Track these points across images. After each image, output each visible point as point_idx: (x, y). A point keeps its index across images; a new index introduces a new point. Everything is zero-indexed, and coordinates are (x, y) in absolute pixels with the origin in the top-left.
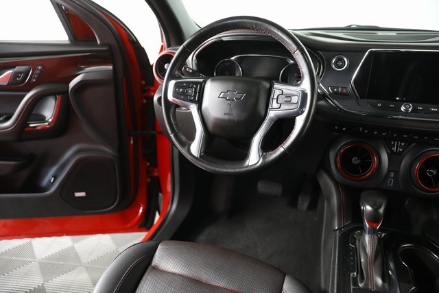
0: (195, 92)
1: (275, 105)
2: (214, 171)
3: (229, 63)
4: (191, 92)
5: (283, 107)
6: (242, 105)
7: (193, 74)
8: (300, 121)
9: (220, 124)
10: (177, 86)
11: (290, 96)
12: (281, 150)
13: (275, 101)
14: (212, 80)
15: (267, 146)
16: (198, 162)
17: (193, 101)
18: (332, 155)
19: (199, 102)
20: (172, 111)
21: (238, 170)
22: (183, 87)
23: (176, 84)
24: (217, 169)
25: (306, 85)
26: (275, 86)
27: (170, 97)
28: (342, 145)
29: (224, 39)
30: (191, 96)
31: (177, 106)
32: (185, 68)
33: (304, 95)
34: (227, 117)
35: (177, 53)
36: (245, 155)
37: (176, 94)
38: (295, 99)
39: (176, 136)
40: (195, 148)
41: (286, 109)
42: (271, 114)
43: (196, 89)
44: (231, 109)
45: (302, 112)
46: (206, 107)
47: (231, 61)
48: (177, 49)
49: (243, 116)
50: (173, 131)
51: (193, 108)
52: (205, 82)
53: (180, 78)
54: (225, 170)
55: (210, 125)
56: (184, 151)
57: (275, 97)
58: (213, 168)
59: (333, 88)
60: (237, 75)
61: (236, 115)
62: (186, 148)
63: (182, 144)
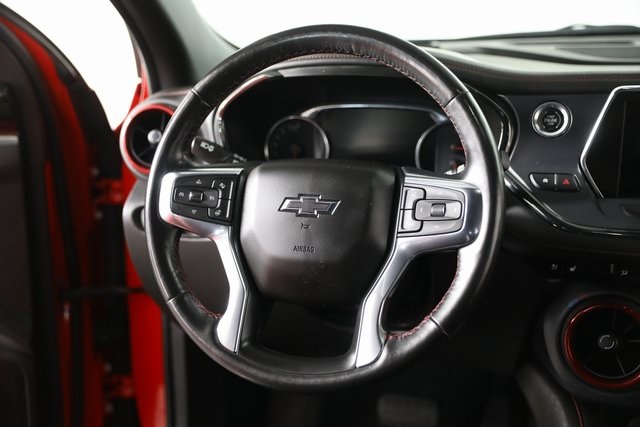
0: (225, 199)
1: (409, 224)
2: (276, 383)
3: (298, 126)
4: (214, 198)
5: (428, 228)
6: (334, 226)
7: (217, 156)
8: (469, 260)
9: (283, 270)
10: (179, 185)
11: (441, 203)
12: (428, 327)
13: (409, 214)
14: (264, 170)
15: (398, 316)
16: (235, 363)
17: (220, 221)
18: (550, 330)
19: (234, 222)
20: (170, 244)
21: (331, 380)
22: (195, 189)
23: (178, 181)
24: (283, 379)
25: (476, 175)
26: (407, 180)
27: (165, 212)
28: (572, 306)
29: (286, 74)
30: (214, 209)
31: (180, 231)
32: (198, 143)
33: (475, 199)
34: (300, 256)
35: (181, 105)
36: (346, 342)
37: (178, 205)
38: (453, 210)
39: (181, 304)
40: (228, 330)
41: (434, 233)
42: (402, 244)
43: (225, 192)
44: (308, 237)
45: (473, 238)
46: (252, 234)
47: (303, 122)
48: (178, 98)
49: (338, 253)
50: (174, 292)
51: (221, 237)
52: (246, 175)
53: (188, 167)
54: (300, 381)
55: (261, 274)
56: (200, 339)
57: (409, 205)
58: (272, 377)
59: (539, 177)
60: (318, 155)
61: (320, 250)
62: (207, 330)
63: (197, 322)
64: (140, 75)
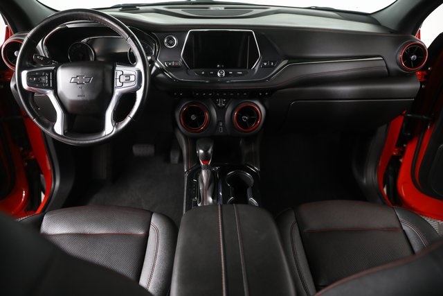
0: (49, 79)
1: (119, 84)
2: (78, 144)
3: (80, 46)
4: (45, 79)
5: (125, 85)
6: (91, 87)
7: (46, 61)
8: (140, 94)
9: (76, 104)
10: (29, 75)
11: (128, 76)
12: (128, 120)
13: (118, 80)
14: (63, 67)
15: (118, 117)
16: (63, 139)
17: (48, 88)
19: (54, 88)
20: (30, 98)
21: (97, 140)
22: (36, 76)
24: (81, 142)
25: (139, 65)
26: (117, 68)
27: (25, 86)
29: (69, 26)
30: (45, 83)
31: (33, 93)
32: (36, 56)
33: (140, 73)
34: (80, 98)
35: (25, 40)
36: (101, 127)
37: (29, 83)
38: (132, 78)
39: (38, 120)
40: (58, 128)
41: (127, 87)
42: (117, 92)
43: (49, 77)
44: (82, 91)
45: (140, 87)
46: (61, 92)
47: (82, 44)
48: (24, 36)
49: (94, 96)
50: (35, 116)
51: (50, 94)
52: (56, 69)
53: (33, 68)
54: (87, 142)
55: (68, 106)
56: (48, 132)
57: (118, 77)
58: (77, 142)
59: (168, 62)
61: (87, 96)
62: (50, 129)
63: (47, 126)
64: (6, 24)
